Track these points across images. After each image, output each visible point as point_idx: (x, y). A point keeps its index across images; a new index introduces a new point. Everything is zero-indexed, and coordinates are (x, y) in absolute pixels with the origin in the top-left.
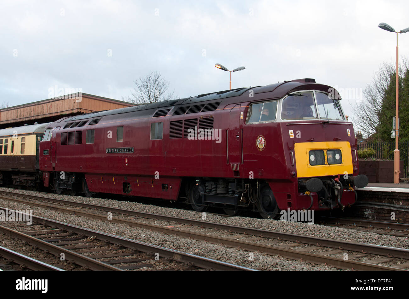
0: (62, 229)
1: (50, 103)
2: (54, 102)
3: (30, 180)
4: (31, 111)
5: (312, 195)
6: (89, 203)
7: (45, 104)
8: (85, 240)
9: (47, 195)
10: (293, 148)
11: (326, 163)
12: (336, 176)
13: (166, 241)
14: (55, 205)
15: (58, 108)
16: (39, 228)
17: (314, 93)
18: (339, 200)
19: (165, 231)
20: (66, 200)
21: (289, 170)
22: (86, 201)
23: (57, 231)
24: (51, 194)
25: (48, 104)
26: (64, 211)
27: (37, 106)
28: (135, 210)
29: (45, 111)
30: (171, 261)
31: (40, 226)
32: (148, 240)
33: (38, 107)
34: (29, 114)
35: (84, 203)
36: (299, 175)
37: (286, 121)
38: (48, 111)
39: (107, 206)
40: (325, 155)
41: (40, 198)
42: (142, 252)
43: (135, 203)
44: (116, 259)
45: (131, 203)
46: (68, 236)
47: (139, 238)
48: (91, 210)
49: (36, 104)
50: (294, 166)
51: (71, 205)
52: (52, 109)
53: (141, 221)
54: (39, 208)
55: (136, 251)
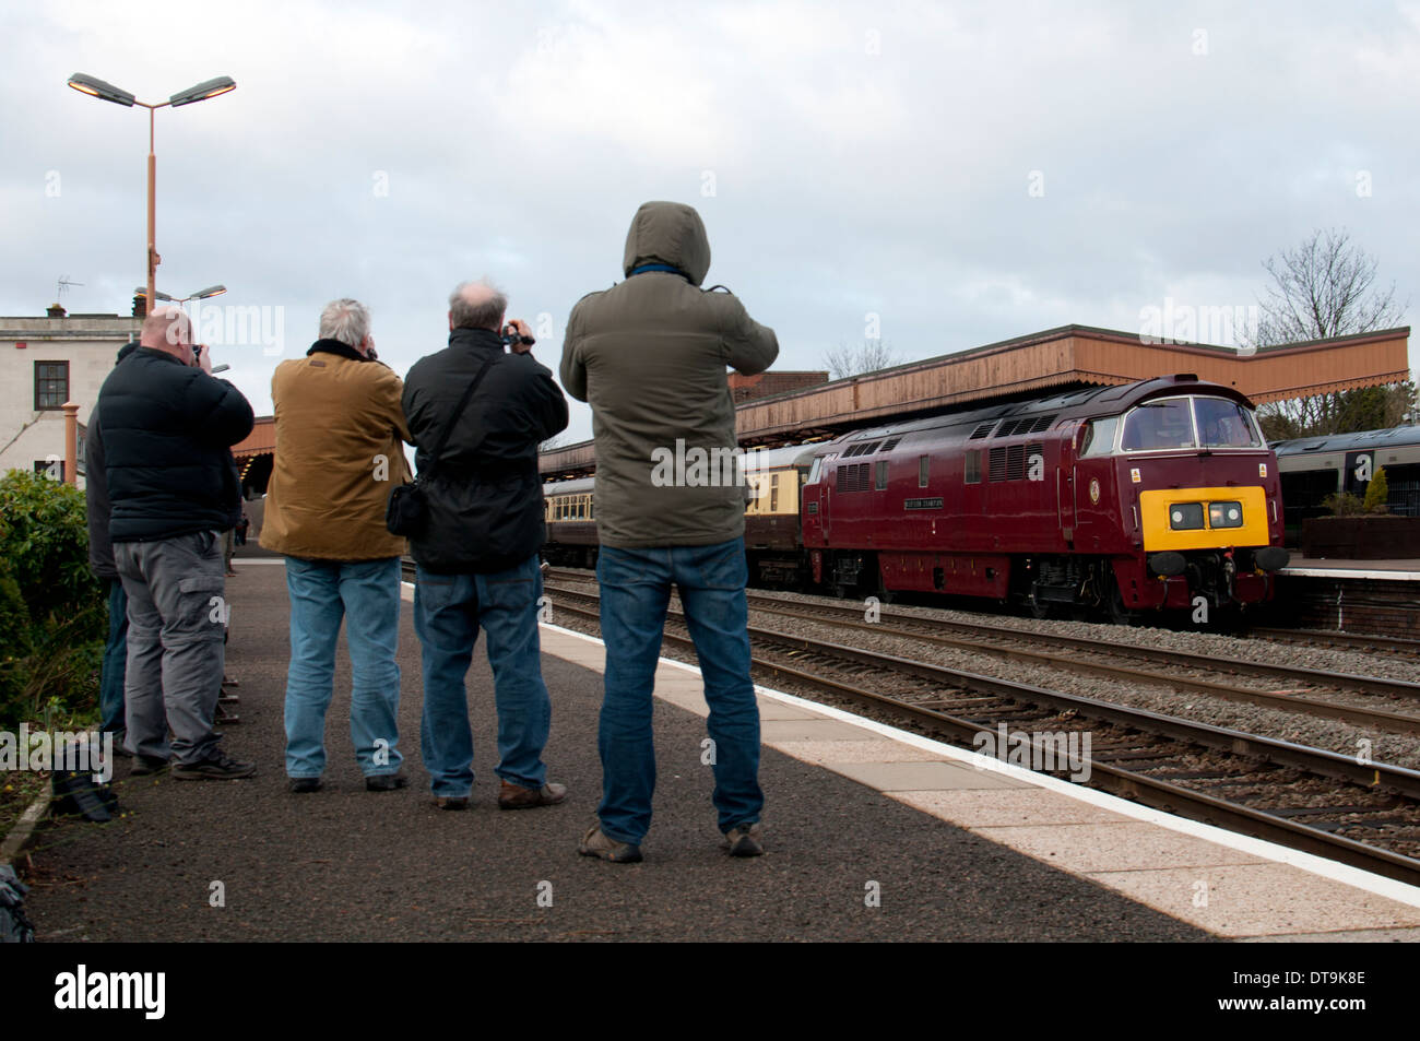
0: (1002, 695)
1: (995, 357)
2: (1005, 354)
3: (789, 569)
4: (945, 381)
5: (1169, 583)
6: (1095, 638)
7: (982, 360)
8: (1053, 719)
9: (988, 620)
10: (1136, 501)
11: (1207, 526)
12: (1228, 549)
13: (1236, 717)
14: (1006, 646)
15: (1018, 371)
16: (951, 695)
17: (1191, 401)
18: (1230, 591)
19: (1257, 699)
20: (1038, 633)
21: (1129, 539)
22: (1089, 634)
23: (993, 701)
24: (998, 618)
25: (989, 358)
26: (1022, 658)
27: (958, 365)
28: (1210, 655)
29: (983, 379)
30: (1227, 755)
31: (950, 691)
32: (1198, 716)
33: (962, 368)
34: (937, 390)
35: (1084, 638)
36: (1149, 546)
37: (1130, 452)
38: (990, 379)
39: (1143, 645)
40: (1206, 511)
41: (966, 629)
42: (1173, 740)
43: (1214, 636)
44: (1109, 753)
45: (1205, 636)
46: (1017, 711)
47: (1178, 712)
48: (1096, 657)
49: (956, 359)
50: (1139, 530)
51: (1047, 645)
52: (999, 373)
53: (1220, 680)
54: (958, 651)
55: (1157, 737)
